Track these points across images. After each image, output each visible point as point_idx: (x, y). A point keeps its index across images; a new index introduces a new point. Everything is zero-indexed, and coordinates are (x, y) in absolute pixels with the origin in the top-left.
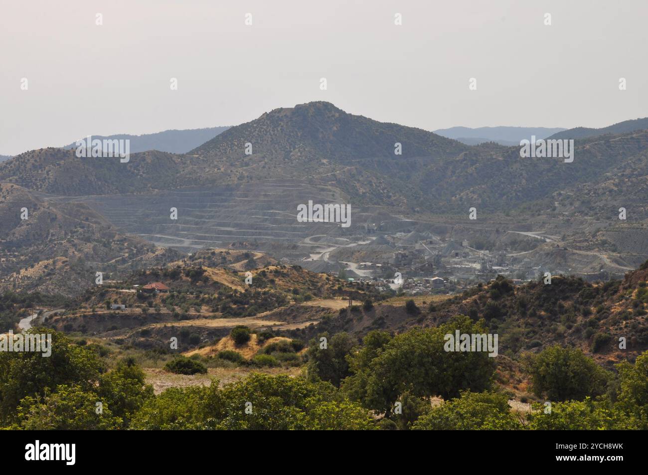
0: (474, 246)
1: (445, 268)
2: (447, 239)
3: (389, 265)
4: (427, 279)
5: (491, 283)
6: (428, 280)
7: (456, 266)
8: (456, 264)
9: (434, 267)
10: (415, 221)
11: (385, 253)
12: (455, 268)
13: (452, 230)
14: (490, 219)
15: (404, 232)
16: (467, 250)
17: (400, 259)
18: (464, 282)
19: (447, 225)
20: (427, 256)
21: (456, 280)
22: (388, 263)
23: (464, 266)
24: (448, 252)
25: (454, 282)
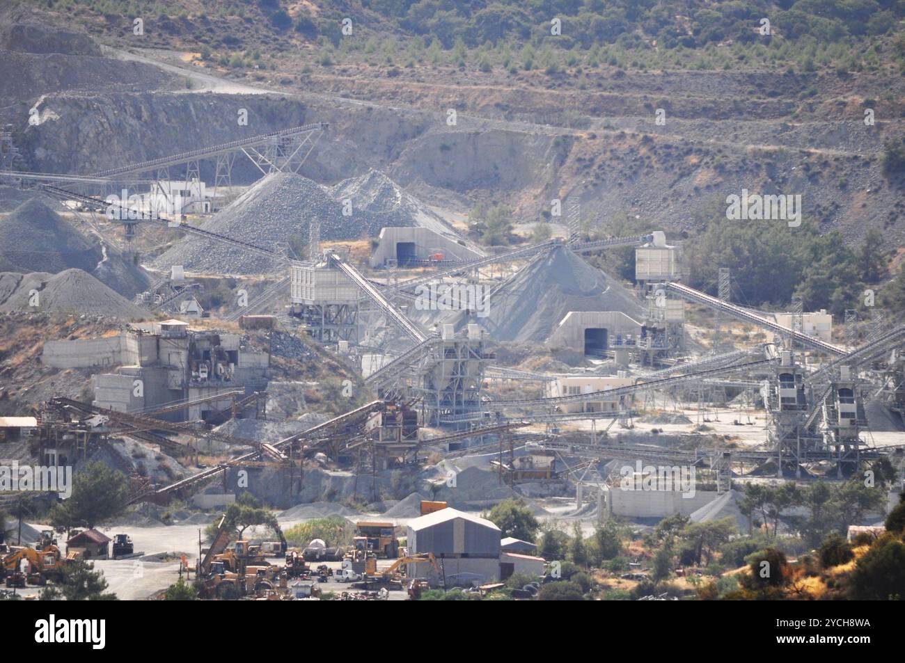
0: (724, 279)
1: (505, 435)
2: (520, 230)
3: (97, 420)
4: (375, 519)
5: (846, 557)
6: (389, 530)
7: (586, 425)
8: (591, 411)
9: (427, 432)
10: (287, 93)
11: (65, 332)
12: (579, 438)
13: (562, 160)
14: (843, 74)
15: (209, 180)
16: (664, 308)
17: (177, 379)
18: (649, 543)
19: (518, 125)
20: (379, 350)
21: (589, 532)
22: (87, 408)
23: (644, 428)
24: (533, 324)
25: (578, 546)
